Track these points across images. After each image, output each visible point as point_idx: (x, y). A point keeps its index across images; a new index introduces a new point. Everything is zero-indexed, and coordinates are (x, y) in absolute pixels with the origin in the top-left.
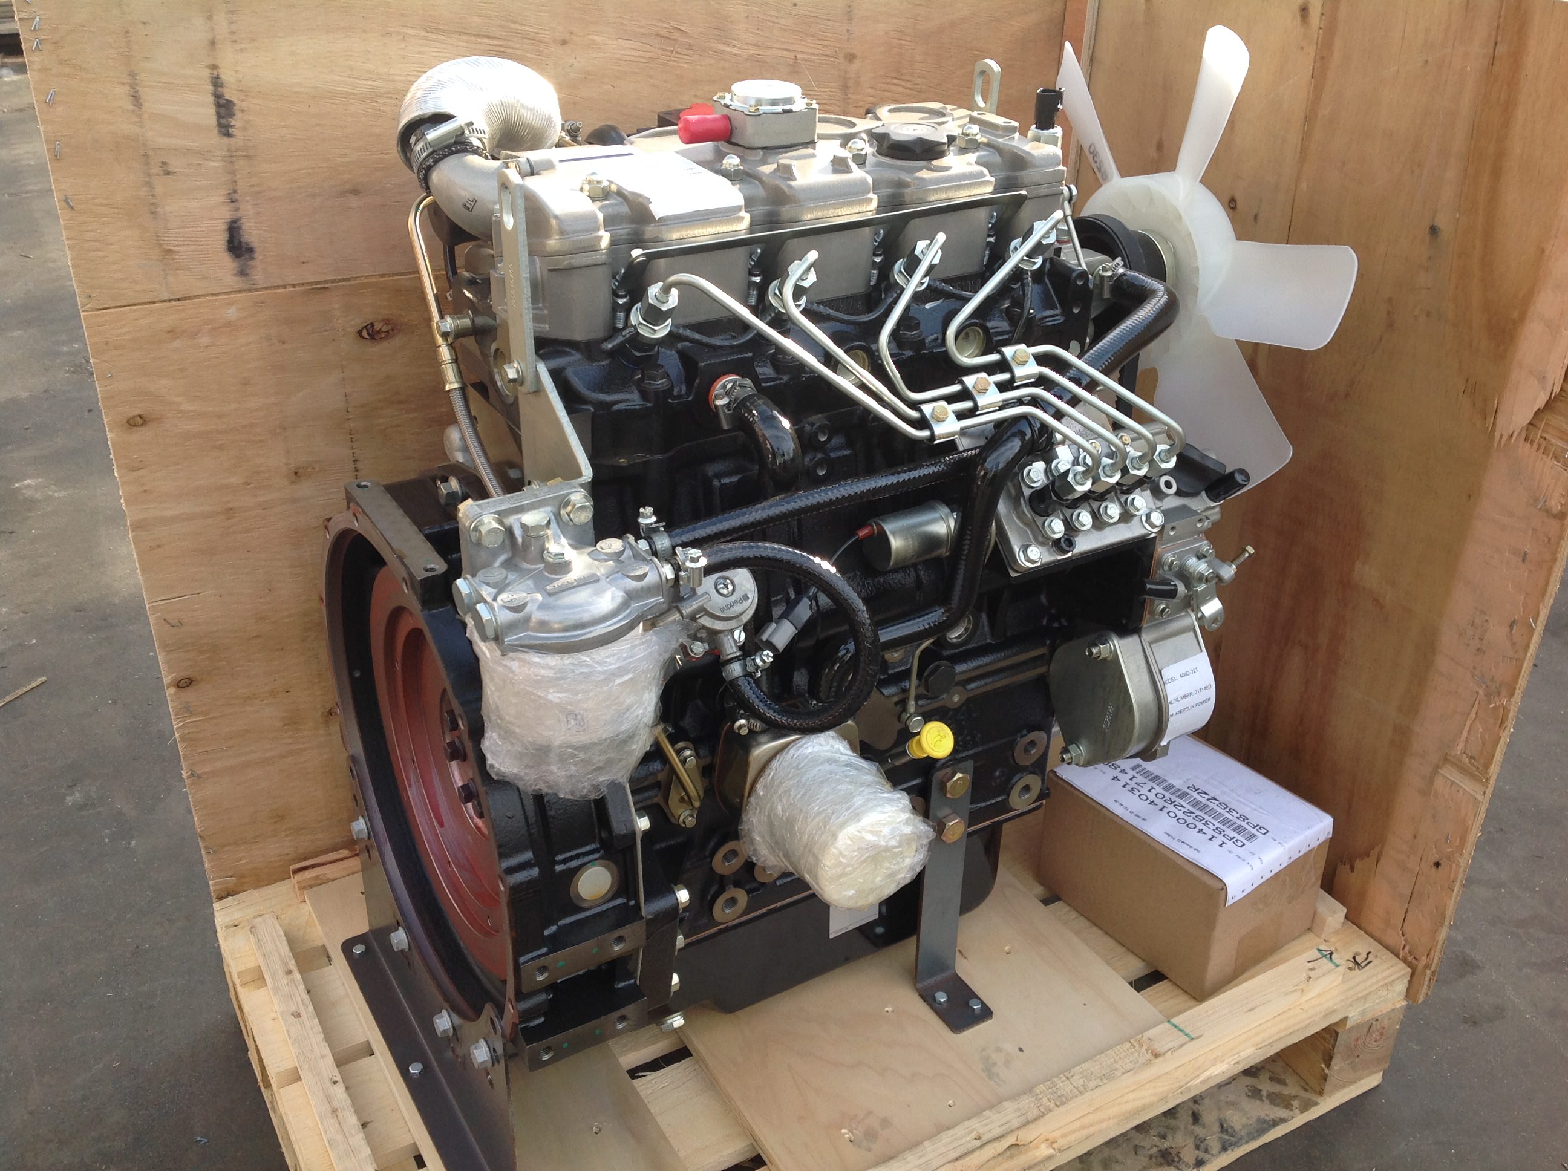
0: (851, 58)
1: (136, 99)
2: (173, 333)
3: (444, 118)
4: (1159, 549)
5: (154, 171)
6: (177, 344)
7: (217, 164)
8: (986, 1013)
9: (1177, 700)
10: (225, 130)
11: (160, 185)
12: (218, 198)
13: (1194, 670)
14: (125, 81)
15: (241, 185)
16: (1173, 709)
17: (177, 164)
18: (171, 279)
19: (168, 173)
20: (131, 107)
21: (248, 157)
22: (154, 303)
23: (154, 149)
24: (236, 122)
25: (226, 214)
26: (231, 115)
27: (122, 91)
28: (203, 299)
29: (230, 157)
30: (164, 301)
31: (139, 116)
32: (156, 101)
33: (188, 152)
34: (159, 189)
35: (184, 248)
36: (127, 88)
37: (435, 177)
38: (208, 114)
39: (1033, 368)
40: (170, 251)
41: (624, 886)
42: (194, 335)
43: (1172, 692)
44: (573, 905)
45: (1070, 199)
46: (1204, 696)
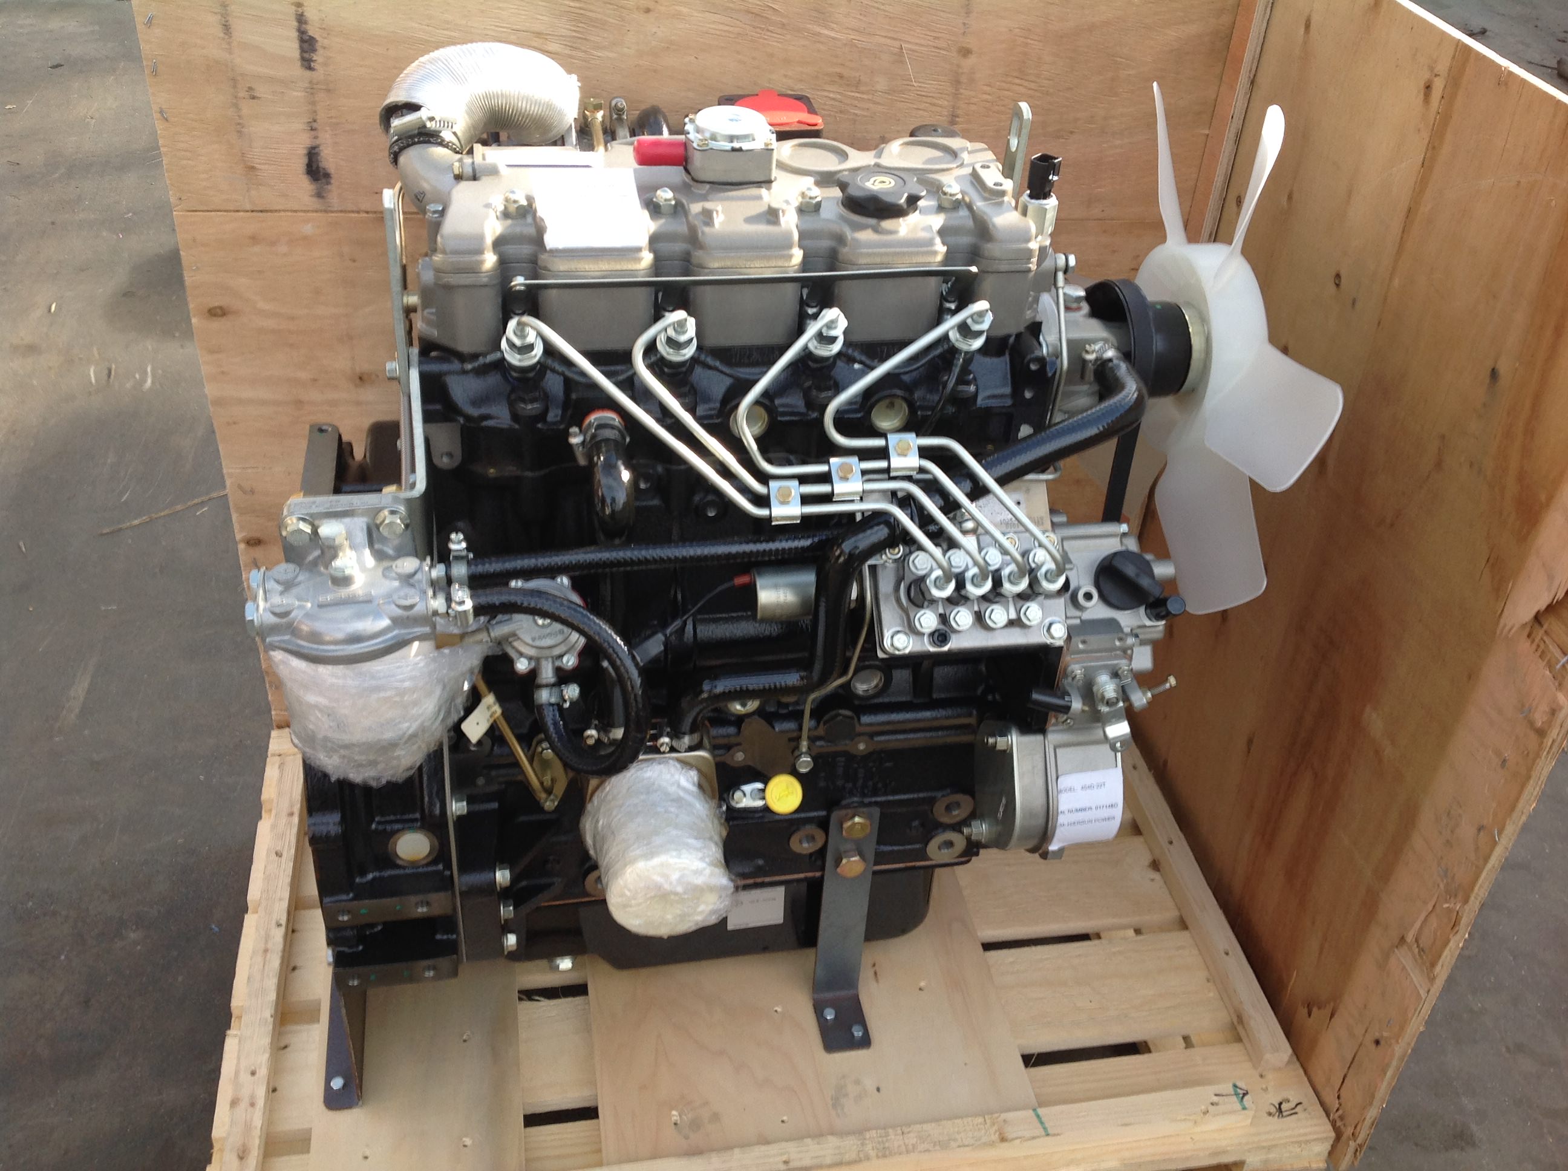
0: (966, 52)
1: (227, 28)
2: (254, 239)
3: (415, 107)
4: (1066, 658)
5: (241, 94)
6: (257, 249)
7: (299, 94)
8: (865, 1042)
9: (1070, 811)
10: (307, 63)
11: (246, 108)
12: (299, 125)
13: (1101, 785)
14: (216, 11)
15: (321, 116)
16: (1061, 819)
17: (261, 90)
18: (253, 193)
19: (254, 98)
20: (222, 35)
21: (328, 91)
22: (238, 211)
23: (242, 75)
24: (318, 57)
25: (304, 141)
26: (314, 50)
27: (213, 20)
28: (282, 214)
29: (312, 89)
30: (248, 211)
31: (229, 44)
32: (244, 31)
33: (271, 80)
34: (245, 111)
35: (266, 167)
36: (219, 17)
37: (402, 159)
38: (292, 48)
39: (913, 461)
40: (253, 168)
41: (440, 855)
42: (273, 244)
43: (1065, 803)
44: (388, 860)
45: (1066, 270)
46: (1106, 813)
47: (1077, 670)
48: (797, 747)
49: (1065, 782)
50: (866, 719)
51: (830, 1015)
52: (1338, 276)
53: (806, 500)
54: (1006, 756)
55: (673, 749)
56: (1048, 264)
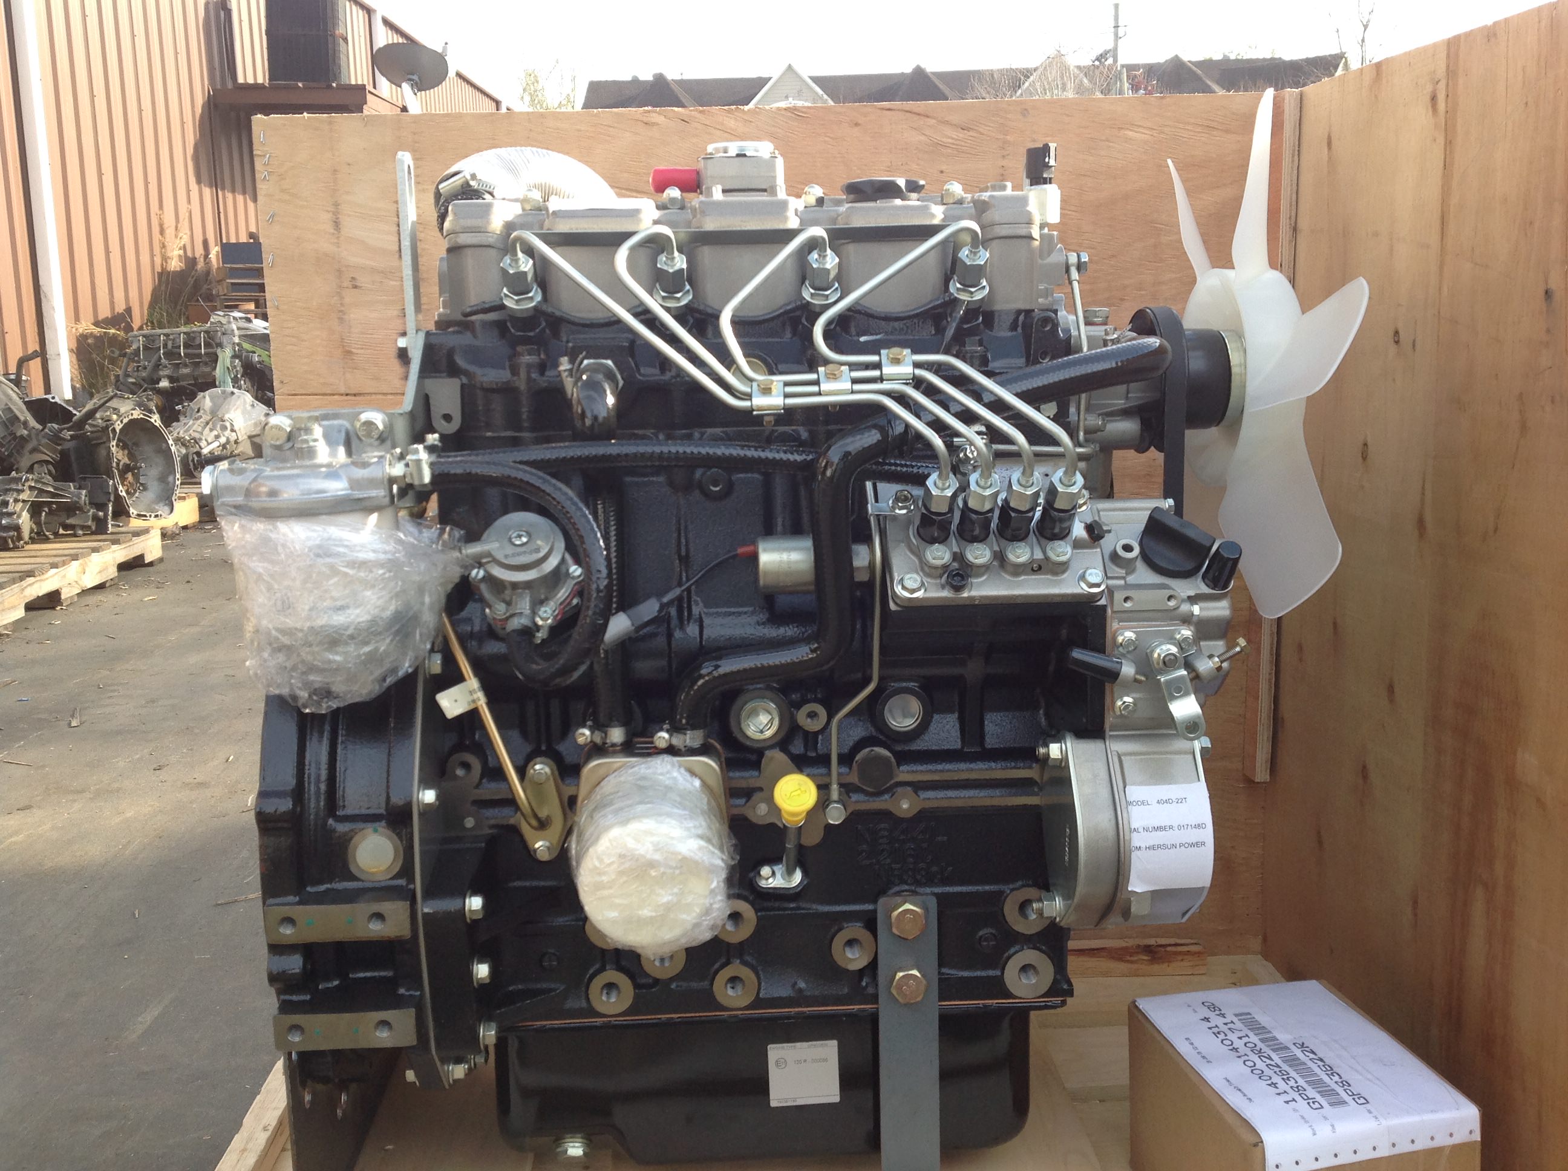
1: (337, 224)
5: (345, 284)
7: (395, 283)
9: (1146, 829)
11: (349, 296)
12: (393, 311)
13: (1180, 801)
14: (329, 209)
16: (1136, 842)
17: (363, 280)
18: (348, 376)
19: (355, 287)
20: (332, 231)
22: (333, 395)
23: (348, 266)
25: (399, 326)
27: (326, 217)
28: (374, 397)
30: (342, 395)
31: (338, 238)
32: (352, 227)
33: (374, 271)
34: (347, 300)
35: (362, 351)
36: (330, 215)
38: (392, 241)
40: (349, 352)
41: (404, 868)
43: (1138, 818)
44: (346, 869)
45: (1080, 267)
46: (1193, 836)
47: (1128, 639)
49: (1135, 792)
50: (907, 768)
55: (672, 749)
56: (1056, 258)
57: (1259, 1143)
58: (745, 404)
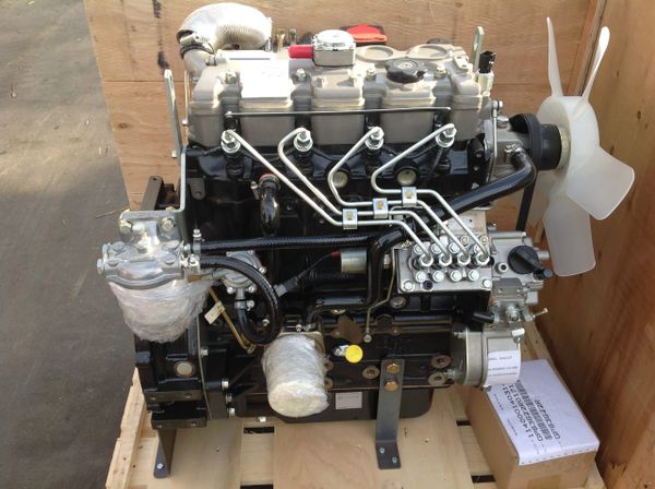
4: (493, 297)
5: (129, 29)
6: (138, 98)
7: (154, 29)
8: (398, 465)
9: (494, 369)
10: (157, 15)
11: (132, 35)
12: (154, 42)
15: (164, 39)
16: (489, 373)
17: (137, 27)
18: (135, 73)
19: (134, 31)
21: (167, 27)
22: (129, 81)
23: (129, 20)
24: (161, 12)
25: (157, 50)
26: (159, 9)
28: (149, 82)
29: (159, 27)
30: (133, 81)
31: (123, 6)
33: (142, 23)
34: (131, 37)
35: (141, 61)
38: (150, 8)
39: (414, 200)
40: (135, 62)
43: (491, 365)
44: (174, 374)
45: (498, 109)
46: (512, 371)
47: (498, 303)
48: (364, 331)
49: (491, 355)
50: (397, 319)
51: (382, 451)
52: (639, 113)
53: (360, 218)
54: (463, 341)
55: (303, 330)
56: (488, 106)
57: (517, 457)
58: (339, 223)
